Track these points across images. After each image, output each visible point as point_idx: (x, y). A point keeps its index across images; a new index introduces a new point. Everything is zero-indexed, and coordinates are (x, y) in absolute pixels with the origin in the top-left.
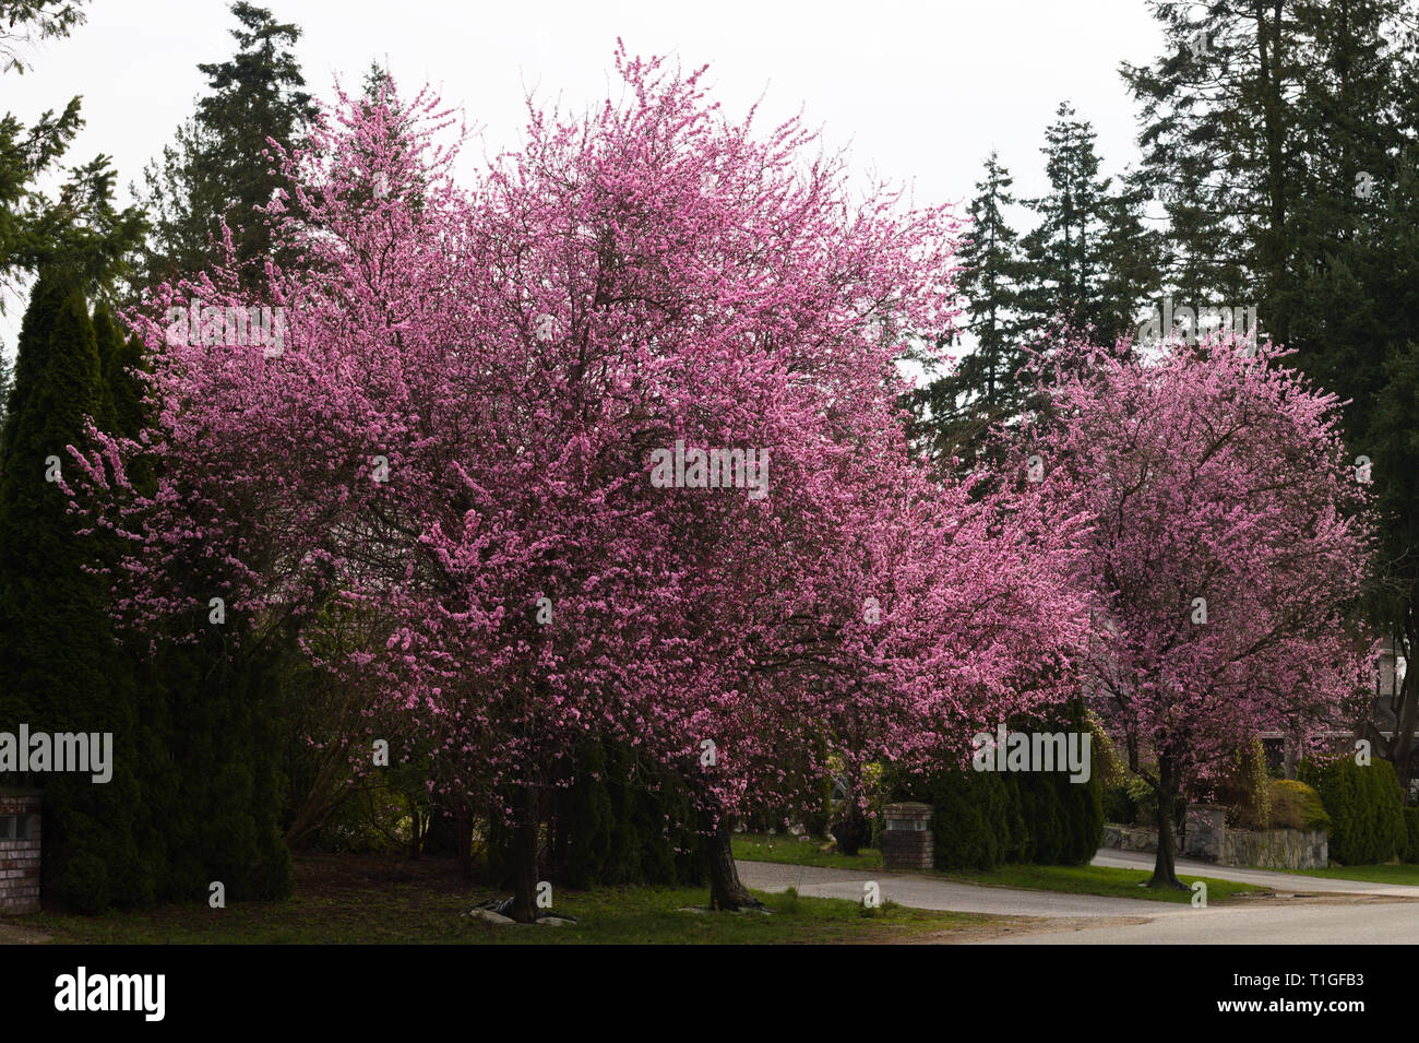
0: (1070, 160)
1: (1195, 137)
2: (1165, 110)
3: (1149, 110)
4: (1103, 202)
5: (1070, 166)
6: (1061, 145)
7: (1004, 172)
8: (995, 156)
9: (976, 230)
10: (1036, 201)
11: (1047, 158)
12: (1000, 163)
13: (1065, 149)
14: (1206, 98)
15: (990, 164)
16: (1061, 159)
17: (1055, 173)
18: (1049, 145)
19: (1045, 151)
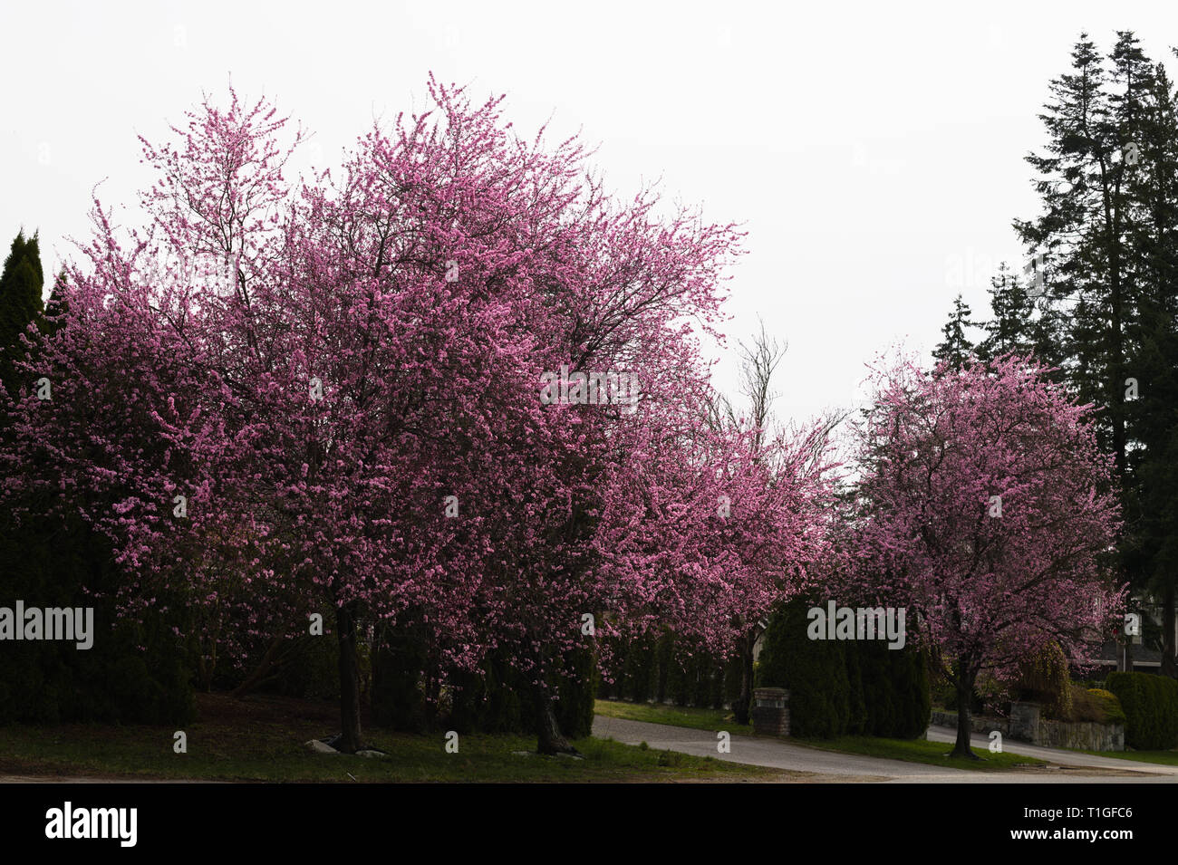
0: (1006, 298)
1: (1065, 269)
2: (1042, 249)
3: (1032, 250)
4: (1027, 325)
5: (1006, 302)
6: (1000, 289)
7: (967, 307)
8: (961, 297)
9: (948, 342)
10: (984, 324)
11: (992, 297)
12: (963, 301)
13: (1003, 291)
14: (1069, 241)
15: (957, 302)
16: (1001, 298)
17: (996, 305)
18: (993, 288)
19: (990, 292)
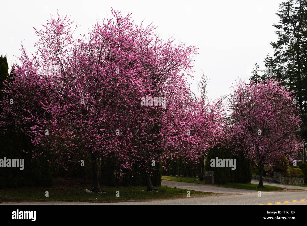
0: (269, 63)
1: (285, 55)
2: (278, 50)
3: (276, 50)
4: (275, 70)
5: (269, 64)
6: (267, 61)
7: (258, 66)
8: (256, 63)
9: (253, 76)
11: (265, 63)
12: (257, 65)
13: (268, 62)
15: (256, 65)
16: (267, 63)
17: (266, 66)
18: (265, 61)
